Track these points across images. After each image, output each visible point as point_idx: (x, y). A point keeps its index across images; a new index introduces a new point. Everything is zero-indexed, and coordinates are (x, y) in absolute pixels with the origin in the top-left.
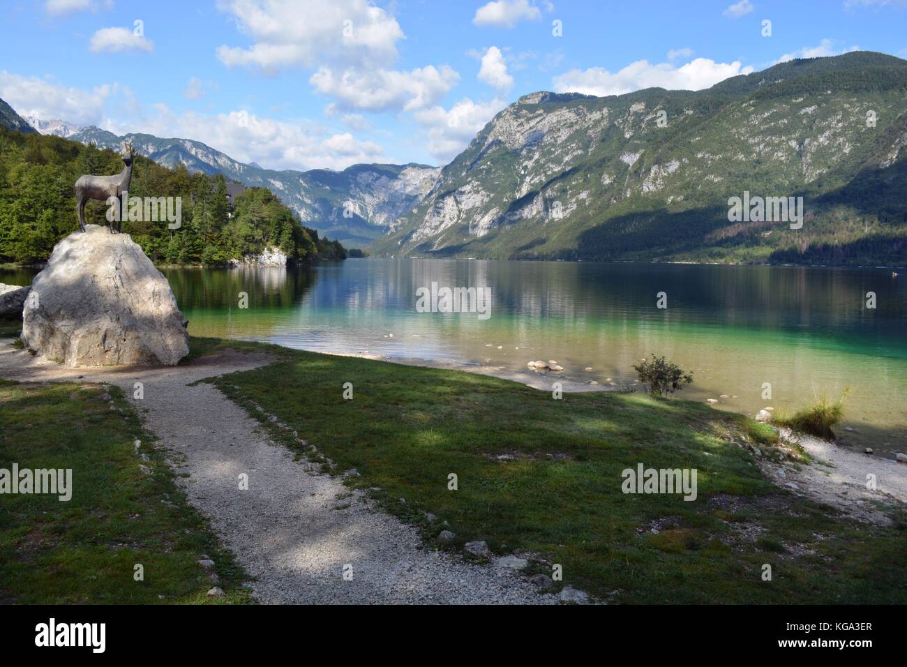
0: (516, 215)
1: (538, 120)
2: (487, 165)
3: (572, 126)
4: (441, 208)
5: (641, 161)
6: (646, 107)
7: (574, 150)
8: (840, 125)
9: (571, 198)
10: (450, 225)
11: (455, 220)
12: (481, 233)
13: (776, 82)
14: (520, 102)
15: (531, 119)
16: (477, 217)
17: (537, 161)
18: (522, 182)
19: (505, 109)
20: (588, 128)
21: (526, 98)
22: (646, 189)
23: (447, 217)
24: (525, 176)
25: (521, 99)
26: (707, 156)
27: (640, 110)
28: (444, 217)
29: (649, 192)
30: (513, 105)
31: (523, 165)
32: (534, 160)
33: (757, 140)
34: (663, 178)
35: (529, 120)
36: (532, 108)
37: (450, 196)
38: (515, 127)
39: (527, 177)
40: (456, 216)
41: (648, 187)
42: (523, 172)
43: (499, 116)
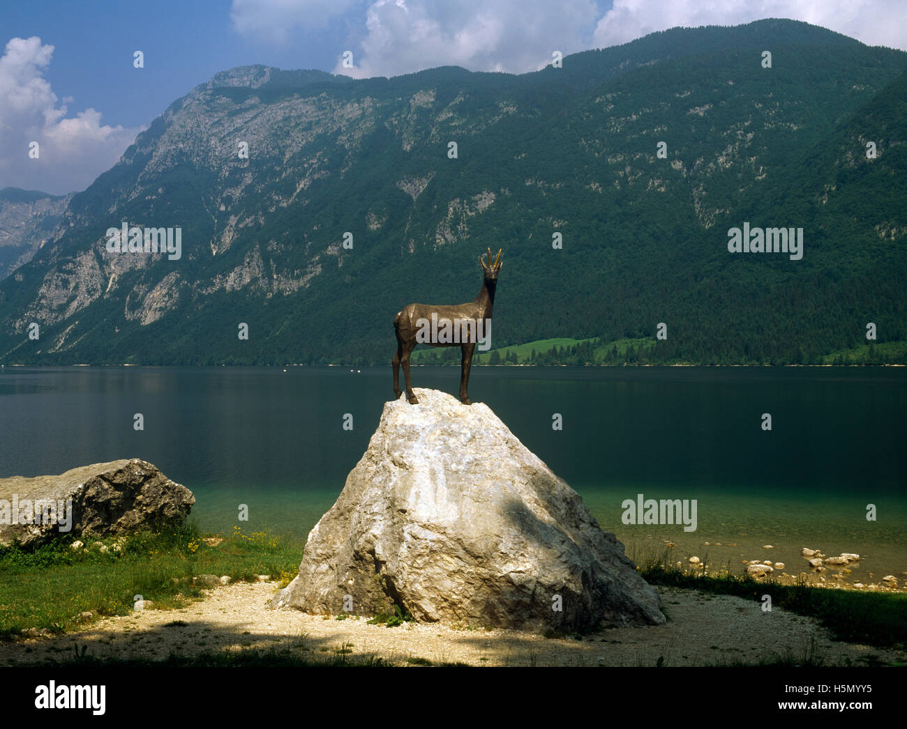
0: (213, 284)
1: (249, 115)
2: (157, 195)
3: (310, 129)
4: (70, 272)
5: (430, 192)
6: (437, 98)
7: (314, 171)
8: (750, 136)
9: (313, 255)
10: (87, 303)
11: (97, 296)
12: (149, 318)
13: (648, 64)
14: (216, 82)
15: (236, 113)
16: (139, 289)
17: (249, 189)
18: (222, 226)
19: (189, 95)
20: (339, 132)
21: (226, 75)
22: (440, 241)
23: (83, 288)
24: (226, 215)
25: (217, 77)
26: (540, 184)
27: (427, 103)
28: (76, 288)
29: (446, 245)
30: (203, 87)
31: (224, 195)
32: (243, 187)
33: (620, 159)
34: (469, 222)
35: (233, 114)
36: (240, 94)
37: (86, 250)
38: (208, 126)
39: (232, 217)
40: (99, 286)
41: (443, 237)
42: (223, 208)
43: (176, 106)
